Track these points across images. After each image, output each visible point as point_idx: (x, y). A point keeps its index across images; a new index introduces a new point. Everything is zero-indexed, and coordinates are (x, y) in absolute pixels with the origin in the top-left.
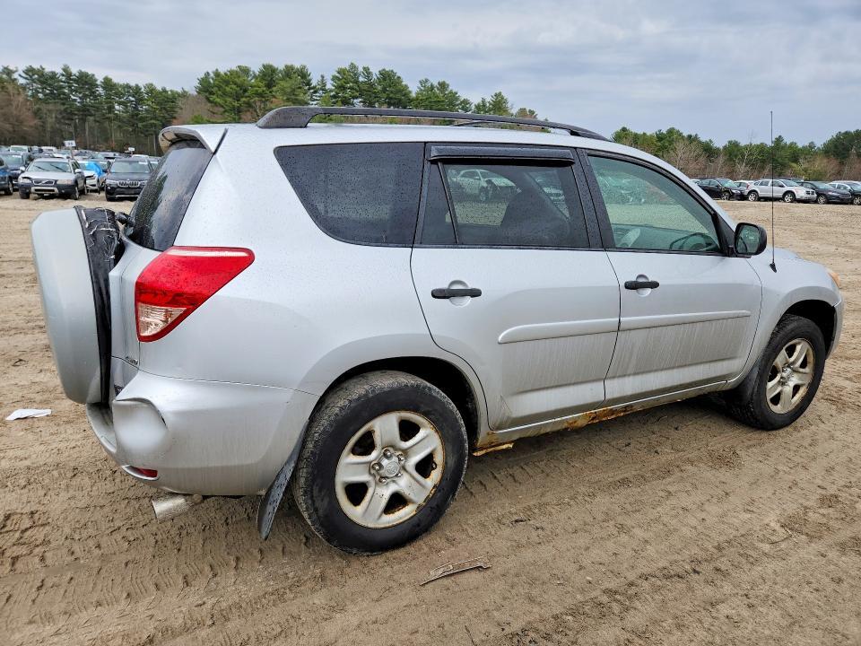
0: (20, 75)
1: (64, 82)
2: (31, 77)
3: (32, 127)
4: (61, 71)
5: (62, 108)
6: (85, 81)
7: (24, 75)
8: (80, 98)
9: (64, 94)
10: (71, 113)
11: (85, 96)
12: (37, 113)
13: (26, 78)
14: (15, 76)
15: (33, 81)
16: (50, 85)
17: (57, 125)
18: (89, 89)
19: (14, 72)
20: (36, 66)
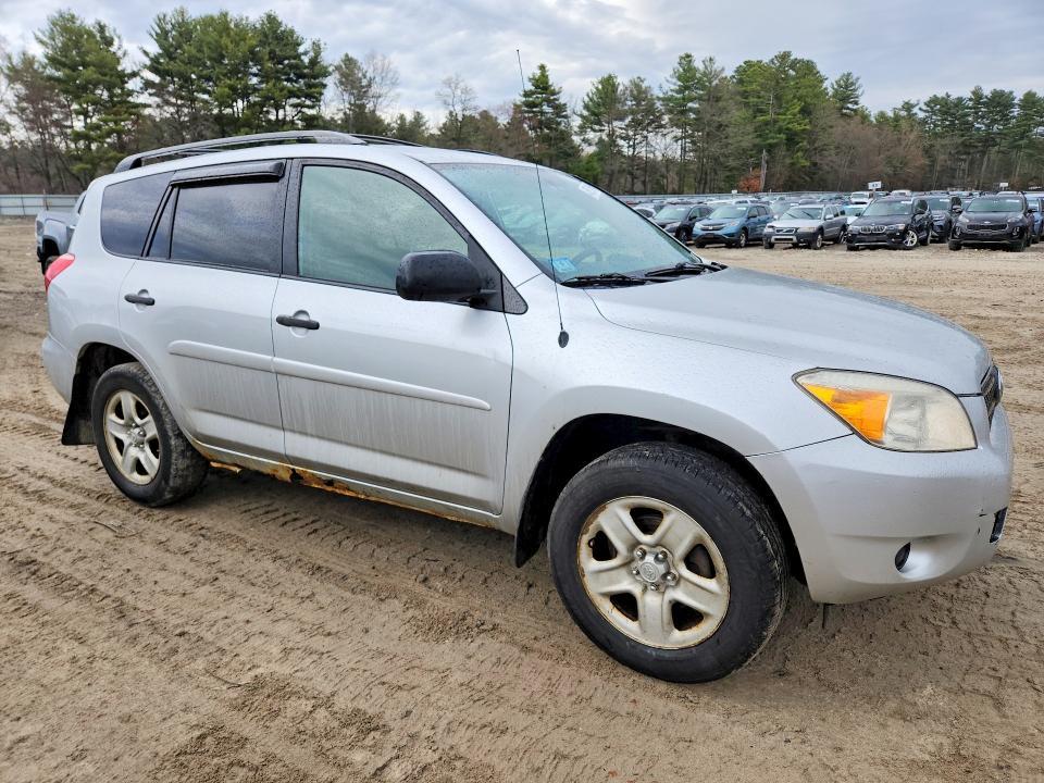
0: (920, 109)
1: (970, 108)
2: (932, 108)
3: (917, 167)
4: (970, 95)
5: (960, 140)
6: (1000, 102)
7: (925, 108)
8: (986, 125)
9: (967, 122)
10: (971, 146)
11: (994, 121)
12: (927, 151)
13: (925, 111)
14: (915, 110)
15: (934, 113)
16: (951, 115)
17: (949, 163)
18: (1000, 111)
19: (913, 106)
20: (941, 94)
